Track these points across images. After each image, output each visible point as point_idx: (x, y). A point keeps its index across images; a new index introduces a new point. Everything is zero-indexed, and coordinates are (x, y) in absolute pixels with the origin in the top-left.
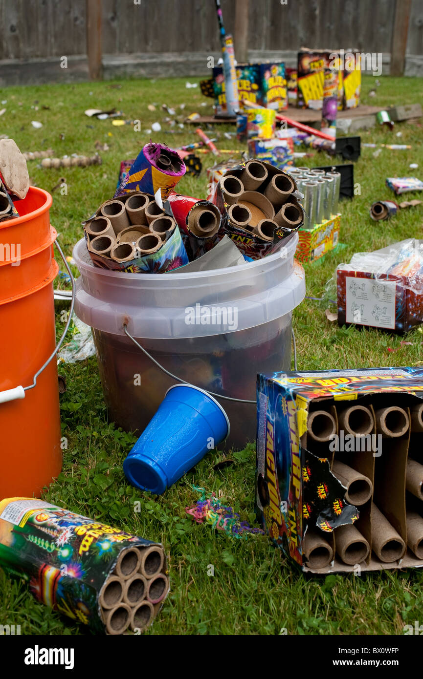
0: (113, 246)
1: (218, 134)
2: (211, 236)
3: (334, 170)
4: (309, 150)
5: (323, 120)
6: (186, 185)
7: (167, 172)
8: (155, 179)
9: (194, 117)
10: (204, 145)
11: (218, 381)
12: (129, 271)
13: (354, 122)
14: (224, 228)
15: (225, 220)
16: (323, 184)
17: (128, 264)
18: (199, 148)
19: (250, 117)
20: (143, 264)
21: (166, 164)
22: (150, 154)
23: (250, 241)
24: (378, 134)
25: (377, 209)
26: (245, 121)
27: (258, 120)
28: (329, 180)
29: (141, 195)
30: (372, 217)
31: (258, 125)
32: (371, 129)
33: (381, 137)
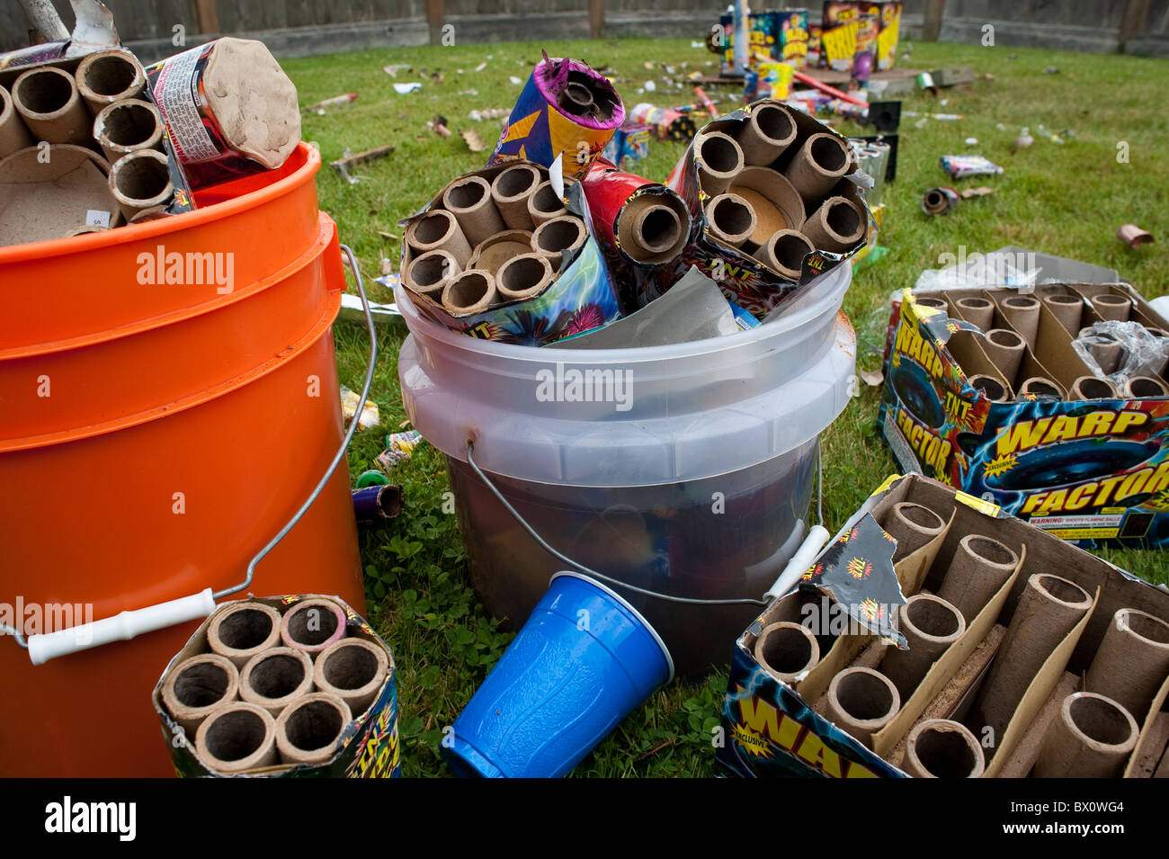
0: (451, 276)
1: (722, 95)
2: (668, 261)
3: (882, 141)
4: (833, 117)
5: (852, 81)
6: (674, 155)
7: (581, 120)
8: (556, 135)
9: (695, 76)
10: (702, 107)
11: (660, 562)
12: (481, 335)
13: (890, 84)
14: (695, 244)
15: (697, 228)
16: (864, 160)
17: (475, 320)
18: (697, 110)
19: (762, 73)
20: (509, 321)
21: (582, 104)
22: (547, 79)
23: (749, 277)
24: (919, 100)
25: (933, 198)
26: (755, 79)
27: (772, 77)
28: (874, 155)
29: (526, 167)
30: (924, 209)
31: (770, 84)
32: (910, 94)
33: (923, 104)
